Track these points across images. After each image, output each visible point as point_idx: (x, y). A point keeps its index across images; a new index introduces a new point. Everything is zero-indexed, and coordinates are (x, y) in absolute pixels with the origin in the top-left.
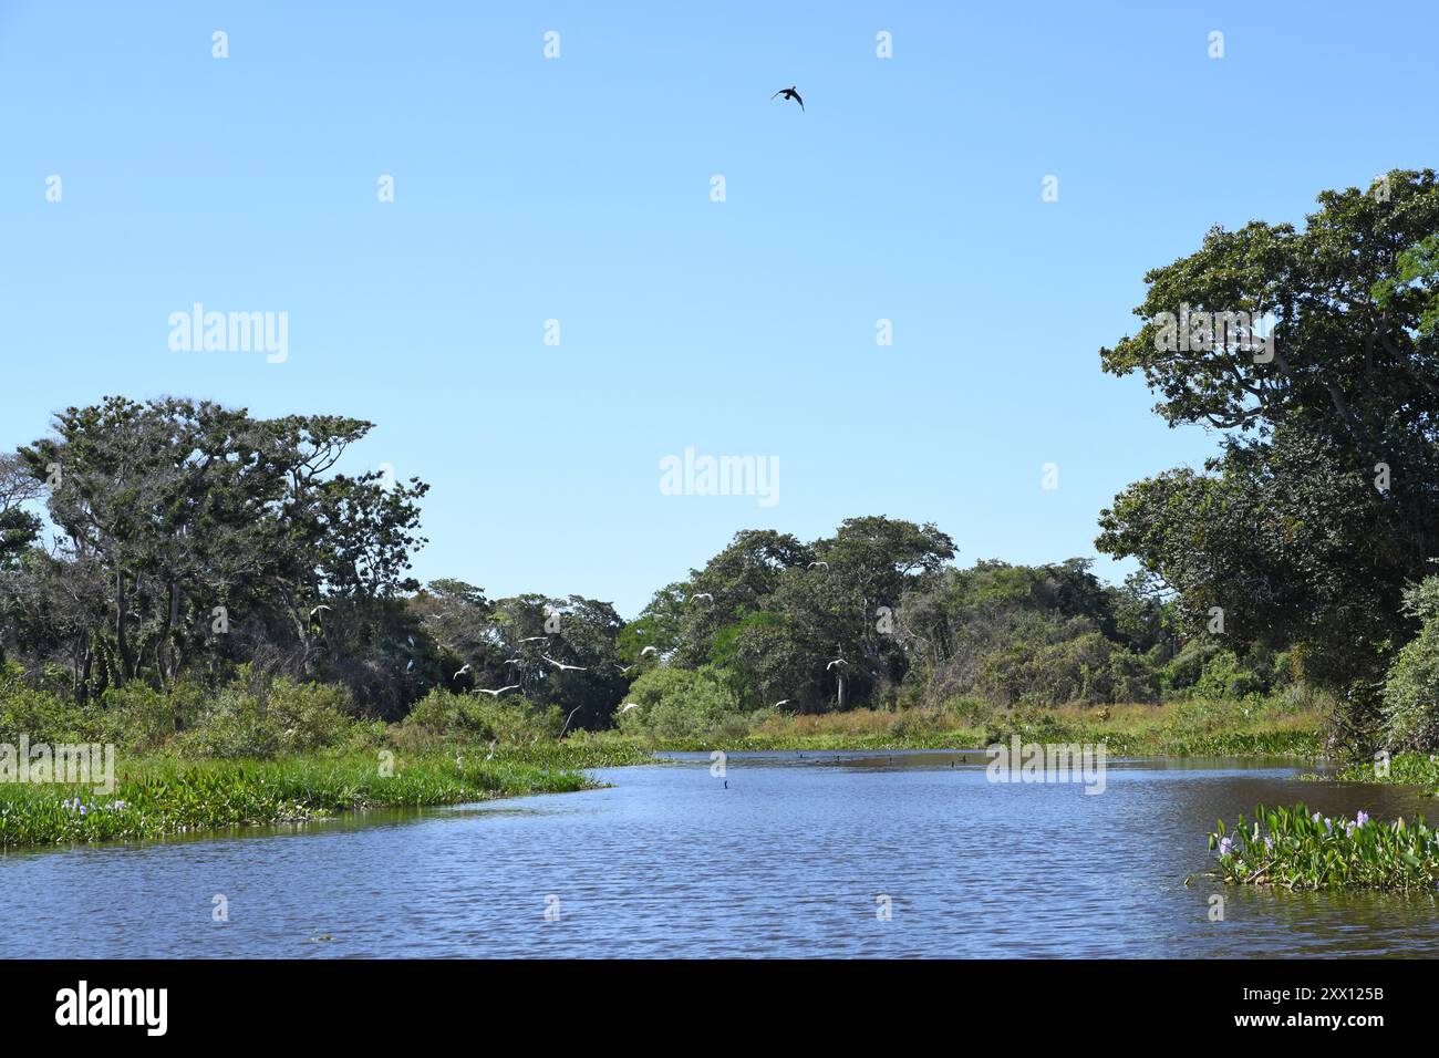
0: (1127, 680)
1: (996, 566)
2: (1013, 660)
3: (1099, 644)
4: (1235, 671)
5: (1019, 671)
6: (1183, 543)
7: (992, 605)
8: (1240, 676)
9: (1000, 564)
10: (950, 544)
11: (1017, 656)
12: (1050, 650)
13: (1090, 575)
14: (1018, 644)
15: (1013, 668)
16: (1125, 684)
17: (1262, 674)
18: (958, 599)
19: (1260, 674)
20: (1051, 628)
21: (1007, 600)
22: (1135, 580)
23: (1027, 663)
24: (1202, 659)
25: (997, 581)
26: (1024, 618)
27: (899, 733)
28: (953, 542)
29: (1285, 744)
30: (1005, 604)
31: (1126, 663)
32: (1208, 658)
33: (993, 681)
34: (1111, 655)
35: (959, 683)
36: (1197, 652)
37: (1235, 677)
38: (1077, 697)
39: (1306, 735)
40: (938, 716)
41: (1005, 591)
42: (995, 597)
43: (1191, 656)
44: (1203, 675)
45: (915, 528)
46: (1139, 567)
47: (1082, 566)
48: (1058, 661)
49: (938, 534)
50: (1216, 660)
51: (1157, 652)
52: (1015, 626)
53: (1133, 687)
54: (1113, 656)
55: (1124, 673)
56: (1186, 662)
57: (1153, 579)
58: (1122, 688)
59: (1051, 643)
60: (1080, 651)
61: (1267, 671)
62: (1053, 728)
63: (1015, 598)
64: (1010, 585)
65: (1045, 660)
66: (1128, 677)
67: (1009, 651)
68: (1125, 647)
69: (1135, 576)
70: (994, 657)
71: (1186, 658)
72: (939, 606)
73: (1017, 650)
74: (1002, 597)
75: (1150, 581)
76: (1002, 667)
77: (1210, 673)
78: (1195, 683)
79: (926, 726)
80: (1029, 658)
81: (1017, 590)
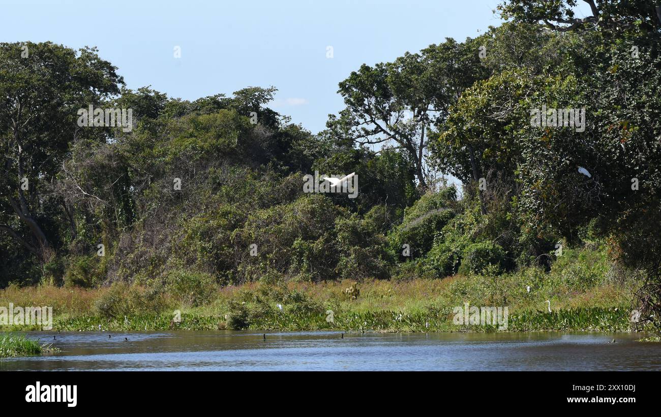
0: (355, 251)
1: (147, 96)
2: (219, 226)
3: (321, 207)
4: (473, 240)
5: (226, 239)
6: (533, 143)
7: (191, 158)
8: (480, 246)
9: (152, 94)
10: (114, 75)
11: (223, 222)
12: (264, 214)
13: (268, 110)
14: (225, 207)
15: (220, 235)
16: (353, 256)
17: (507, 244)
18: (147, 150)
19: (503, 244)
20: (263, 187)
21: (207, 152)
22: (338, 122)
23: (236, 231)
24: (433, 225)
25: (196, 128)
26: (230, 174)
27: (108, 313)
28: (117, 72)
29: (587, 320)
30: (209, 156)
31: (354, 231)
32: (441, 223)
33: (195, 251)
34: (337, 221)
35: (152, 252)
36: (428, 216)
37: (473, 247)
38: (297, 271)
39: (608, 312)
40: (156, 293)
41: (207, 141)
42: (193, 148)
43: (421, 220)
44: (435, 245)
45: (71, 53)
46: (344, 107)
47: (258, 99)
48: (274, 227)
49: (100, 62)
50: (450, 226)
51: (374, 216)
52: (219, 184)
53: (362, 259)
54: (339, 222)
55: (352, 244)
56: (414, 229)
57: (361, 121)
58: (349, 260)
59: (264, 206)
60: (300, 215)
61: (511, 241)
62: (306, 307)
63: (218, 150)
64: (212, 132)
65: (258, 227)
66: (357, 247)
67: (214, 215)
68: (353, 212)
69: (338, 117)
70: (196, 222)
71: (414, 223)
72: (121, 158)
73: (225, 214)
74: (202, 148)
75: (358, 123)
76: (207, 235)
77: (443, 242)
78: (425, 253)
79: (140, 304)
80: (238, 223)
81: (221, 140)
